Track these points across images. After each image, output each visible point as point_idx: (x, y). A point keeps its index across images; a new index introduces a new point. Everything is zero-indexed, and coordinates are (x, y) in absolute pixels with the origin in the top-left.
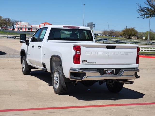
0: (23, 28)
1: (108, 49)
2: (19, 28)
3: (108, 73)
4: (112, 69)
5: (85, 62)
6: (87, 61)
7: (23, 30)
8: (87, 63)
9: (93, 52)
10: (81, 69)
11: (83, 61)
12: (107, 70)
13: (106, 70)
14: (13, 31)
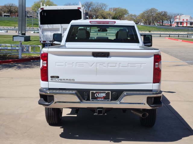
0: (183, 22)
1: (95, 58)
2: (178, 23)
3: (98, 97)
4: (106, 92)
5: (56, 79)
6: (58, 77)
7: (183, 25)
8: (60, 81)
9: (67, 63)
10: (49, 89)
11: (52, 77)
12: (96, 93)
13: (94, 92)
14: (170, 27)
